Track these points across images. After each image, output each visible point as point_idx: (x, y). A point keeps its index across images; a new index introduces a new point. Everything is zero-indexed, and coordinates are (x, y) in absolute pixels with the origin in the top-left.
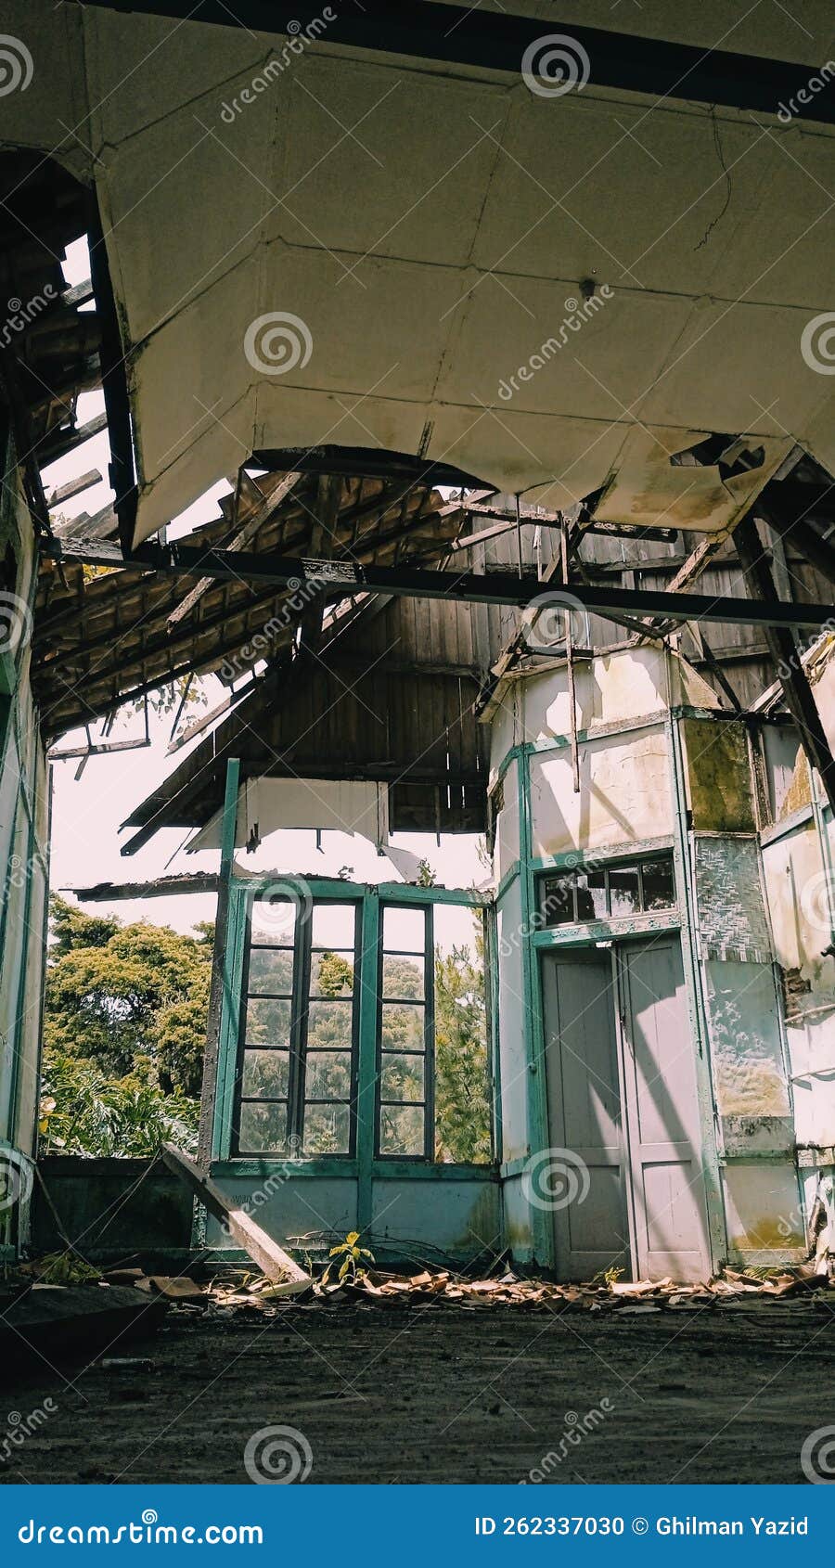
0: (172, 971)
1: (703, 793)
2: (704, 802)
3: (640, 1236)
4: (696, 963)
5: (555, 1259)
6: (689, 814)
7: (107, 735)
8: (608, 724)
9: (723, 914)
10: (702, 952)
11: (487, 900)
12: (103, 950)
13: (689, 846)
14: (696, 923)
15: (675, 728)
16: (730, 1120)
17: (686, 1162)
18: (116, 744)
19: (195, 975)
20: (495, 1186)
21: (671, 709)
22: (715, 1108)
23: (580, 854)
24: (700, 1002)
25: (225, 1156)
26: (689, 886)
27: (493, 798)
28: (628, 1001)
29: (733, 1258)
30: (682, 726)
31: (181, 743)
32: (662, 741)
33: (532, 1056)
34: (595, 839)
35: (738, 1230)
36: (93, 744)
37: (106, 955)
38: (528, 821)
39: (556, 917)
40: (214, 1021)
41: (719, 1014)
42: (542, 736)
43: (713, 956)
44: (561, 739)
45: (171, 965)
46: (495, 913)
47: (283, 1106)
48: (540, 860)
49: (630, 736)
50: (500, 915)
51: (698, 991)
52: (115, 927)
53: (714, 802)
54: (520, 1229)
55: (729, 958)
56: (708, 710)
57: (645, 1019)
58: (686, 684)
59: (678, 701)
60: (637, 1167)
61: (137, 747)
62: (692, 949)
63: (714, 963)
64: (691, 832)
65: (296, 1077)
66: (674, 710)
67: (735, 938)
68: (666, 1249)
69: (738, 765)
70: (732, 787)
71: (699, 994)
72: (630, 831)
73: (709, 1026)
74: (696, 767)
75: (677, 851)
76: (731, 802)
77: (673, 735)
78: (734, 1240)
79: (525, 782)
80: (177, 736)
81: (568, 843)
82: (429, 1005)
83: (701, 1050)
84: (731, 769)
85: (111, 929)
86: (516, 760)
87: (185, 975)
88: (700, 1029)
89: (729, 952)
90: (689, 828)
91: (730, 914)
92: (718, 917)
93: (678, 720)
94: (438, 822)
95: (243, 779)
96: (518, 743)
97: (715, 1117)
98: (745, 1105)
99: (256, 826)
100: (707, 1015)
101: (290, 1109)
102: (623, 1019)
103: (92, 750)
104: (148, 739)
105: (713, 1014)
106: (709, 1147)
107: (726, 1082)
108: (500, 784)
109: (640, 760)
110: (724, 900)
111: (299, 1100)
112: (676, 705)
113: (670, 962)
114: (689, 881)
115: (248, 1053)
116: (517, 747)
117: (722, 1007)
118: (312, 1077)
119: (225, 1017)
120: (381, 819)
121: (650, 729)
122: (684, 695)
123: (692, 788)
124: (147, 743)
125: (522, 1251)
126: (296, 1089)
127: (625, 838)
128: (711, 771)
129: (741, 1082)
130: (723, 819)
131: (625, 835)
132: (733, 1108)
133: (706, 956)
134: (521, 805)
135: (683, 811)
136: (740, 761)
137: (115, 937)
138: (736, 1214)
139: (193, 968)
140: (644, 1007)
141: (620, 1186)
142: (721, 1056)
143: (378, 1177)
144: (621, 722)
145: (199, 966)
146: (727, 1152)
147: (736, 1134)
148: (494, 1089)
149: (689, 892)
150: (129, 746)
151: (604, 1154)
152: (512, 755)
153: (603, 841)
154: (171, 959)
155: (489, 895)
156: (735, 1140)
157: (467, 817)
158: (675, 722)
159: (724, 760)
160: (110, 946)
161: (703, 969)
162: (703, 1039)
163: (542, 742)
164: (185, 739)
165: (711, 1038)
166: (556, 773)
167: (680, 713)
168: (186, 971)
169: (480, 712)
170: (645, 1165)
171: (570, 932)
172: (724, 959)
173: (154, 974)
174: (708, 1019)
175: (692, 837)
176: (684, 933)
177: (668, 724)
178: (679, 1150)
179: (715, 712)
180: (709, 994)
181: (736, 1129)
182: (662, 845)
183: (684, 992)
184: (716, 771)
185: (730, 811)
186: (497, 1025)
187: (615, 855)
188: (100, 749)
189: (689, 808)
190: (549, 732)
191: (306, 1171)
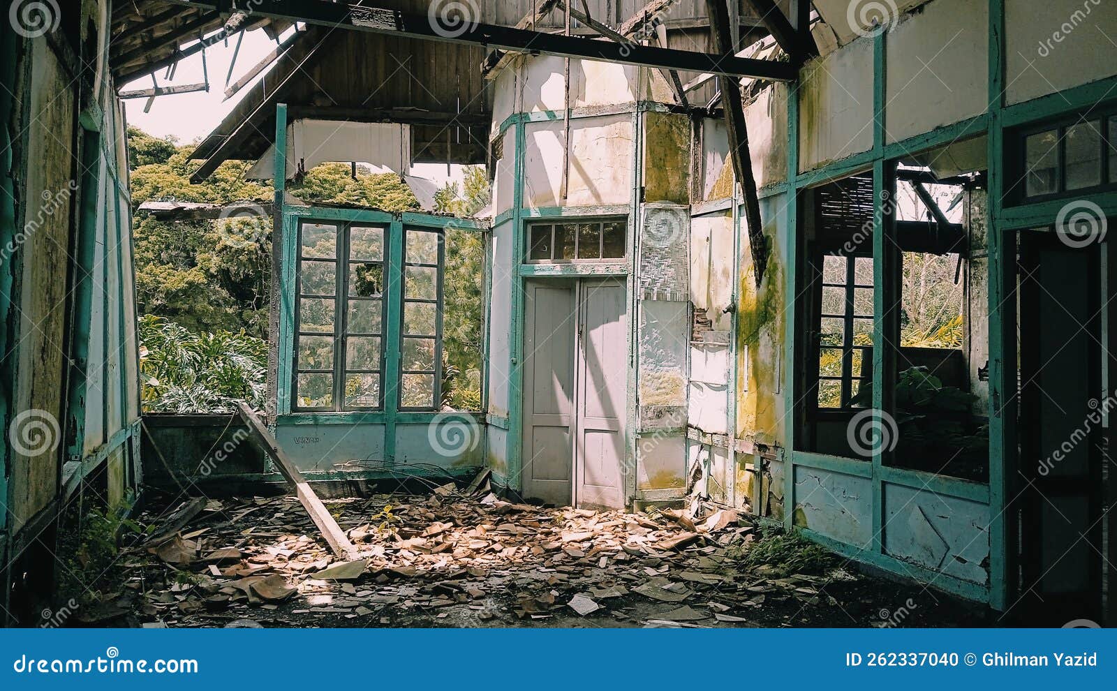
0: (224, 189)
1: (654, 172)
2: (654, 181)
3: (579, 474)
4: (635, 301)
5: (521, 486)
6: (642, 189)
7: (171, 79)
8: (588, 107)
9: (658, 266)
10: (641, 293)
11: (485, 227)
12: (164, 167)
13: (640, 214)
14: (639, 273)
15: (640, 118)
16: (647, 408)
17: (614, 431)
18: (179, 87)
19: (243, 193)
20: (483, 426)
21: (638, 102)
22: (637, 400)
23: (559, 209)
24: (635, 328)
25: (287, 412)
26: (637, 245)
27: (493, 145)
28: (585, 320)
29: (639, 496)
30: (645, 118)
31: (236, 89)
32: (628, 127)
33: (514, 353)
34: (571, 201)
35: (643, 478)
36: (159, 86)
37: (167, 172)
38: (521, 178)
39: (538, 254)
40: (275, 316)
41: (647, 338)
42: (536, 109)
43: (647, 297)
44: (551, 114)
45: (223, 184)
46: (491, 236)
47: (330, 375)
48: (528, 210)
49: (605, 119)
50: (495, 239)
51: (635, 321)
52: (173, 148)
53: (661, 180)
54: (499, 462)
55: (658, 298)
56: (666, 105)
57: (596, 335)
58: (651, 82)
59: (644, 97)
60: (581, 432)
61: (198, 90)
62: (633, 291)
63: (648, 301)
64: (642, 204)
65: (340, 355)
66: (641, 103)
67: (664, 284)
68: (594, 484)
69: (682, 151)
70: (676, 168)
71: (635, 323)
72: (597, 196)
73: (640, 346)
74: (651, 151)
75: (631, 217)
76: (674, 179)
77: (637, 125)
78: (641, 485)
79: (521, 146)
80: (232, 83)
81: (551, 200)
82: (439, 303)
83: (632, 362)
84: (677, 153)
85: (170, 149)
86: (514, 126)
87: (235, 193)
88: (633, 349)
89: (658, 294)
90: (641, 201)
91: (663, 267)
92: (654, 269)
93: (642, 112)
94: (449, 156)
95: (290, 121)
96: (517, 112)
97: (637, 407)
98: (657, 398)
99: (302, 160)
100: (639, 337)
101: (335, 378)
102: (580, 333)
103: (158, 91)
104: (207, 84)
105: (642, 338)
106: (631, 425)
107: (647, 383)
108: (500, 138)
109: (611, 140)
110: (660, 256)
111: (342, 370)
112: (642, 99)
113: (617, 298)
114: (637, 242)
115: (301, 338)
116: (516, 115)
117: (650, 335)
118: (351, 354)
119: (283, 313)
120: (404, 154)
121: (620, 117)
122: (649, 92)
123: (647, 169)
124: (206, 88)
125: (500, 477)
126: (339, 364)
127: (593, 202)
128: (662, 156)
129: (656, 383)
130: (666, 194)
131: (594, 199)
132: (650, 400)
133: (643, 297)
134: (516, 164)
135: (638, 186)
136: (684, 147)
137: (173, 157)
138: (643, 468)
139: (241, 187)
140: (596, 327)
141: (568, 442)
142: (645, 366)
143: (399, 423)
144: (599, 107)
145: (246, 186)
146: (642, 430)
147: (650, 419)
148: (485, 363)
149: (636, 250)
150: (190, 89)
151: (559, 419)
152: (512, 120)
153: (578, 202)
154: (222, 180)
155: (487, 223)
156: (648, 422)
157: (472, 151)
158: (640, 114)
159: (673, 147)
160: (171, 164)
161: (640, 306)
162: (635, 355)
163: (536, 114)
164: (239, 86)
165: (640, 353)
166: (546, 142)
167: (645, 107)
168: (236, 190)
169: (486, 72)
170: (586, 431)
171: (547, 267)
172: (655, 299)
173: (209, 191)
174: (640, 341)
175: (643, 208)
176: (630, 278)
177: (635, 114)
178: (610, 424)
179: (670, 106)
180: (642, 324)
181: (650, 415)
182: (620, 211)
183: (625, 319)
184: (666, 155)
185: (672, 187)
186: (489, 318)
187: (586, 214)
188: (165, 91)
189: (643, 185)
190: (542, 106)
191: (348, 421)
